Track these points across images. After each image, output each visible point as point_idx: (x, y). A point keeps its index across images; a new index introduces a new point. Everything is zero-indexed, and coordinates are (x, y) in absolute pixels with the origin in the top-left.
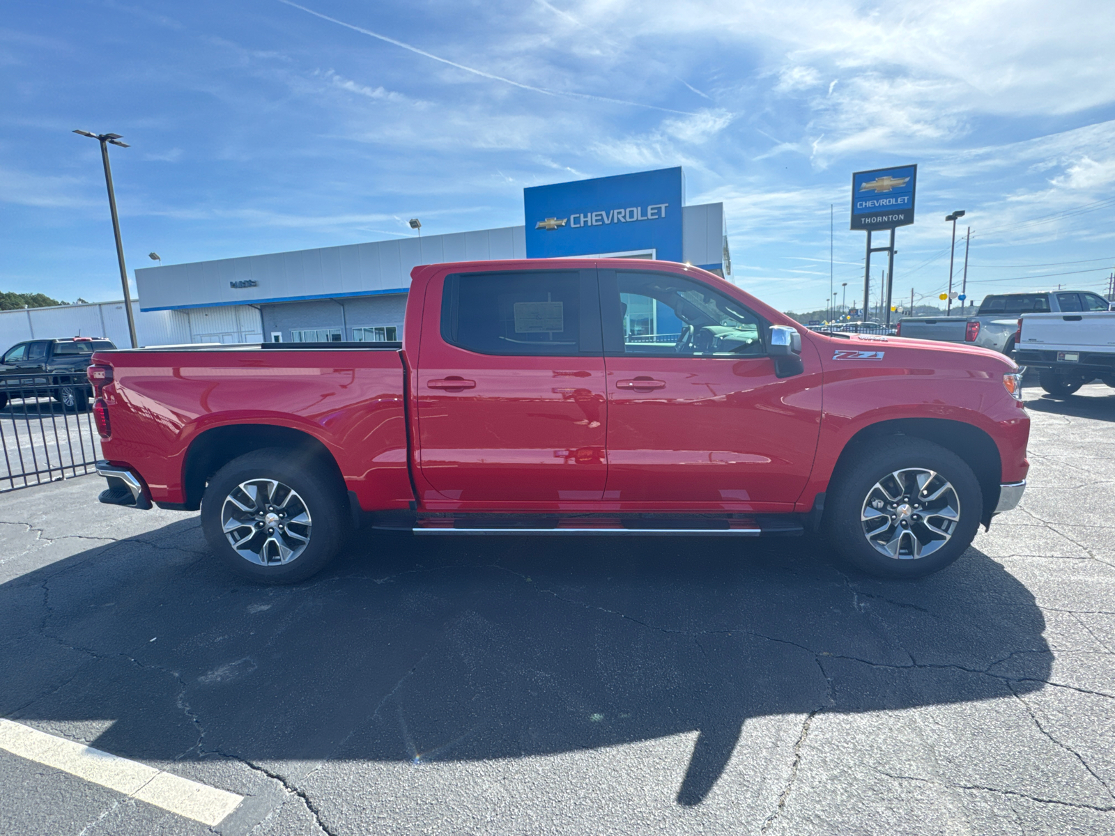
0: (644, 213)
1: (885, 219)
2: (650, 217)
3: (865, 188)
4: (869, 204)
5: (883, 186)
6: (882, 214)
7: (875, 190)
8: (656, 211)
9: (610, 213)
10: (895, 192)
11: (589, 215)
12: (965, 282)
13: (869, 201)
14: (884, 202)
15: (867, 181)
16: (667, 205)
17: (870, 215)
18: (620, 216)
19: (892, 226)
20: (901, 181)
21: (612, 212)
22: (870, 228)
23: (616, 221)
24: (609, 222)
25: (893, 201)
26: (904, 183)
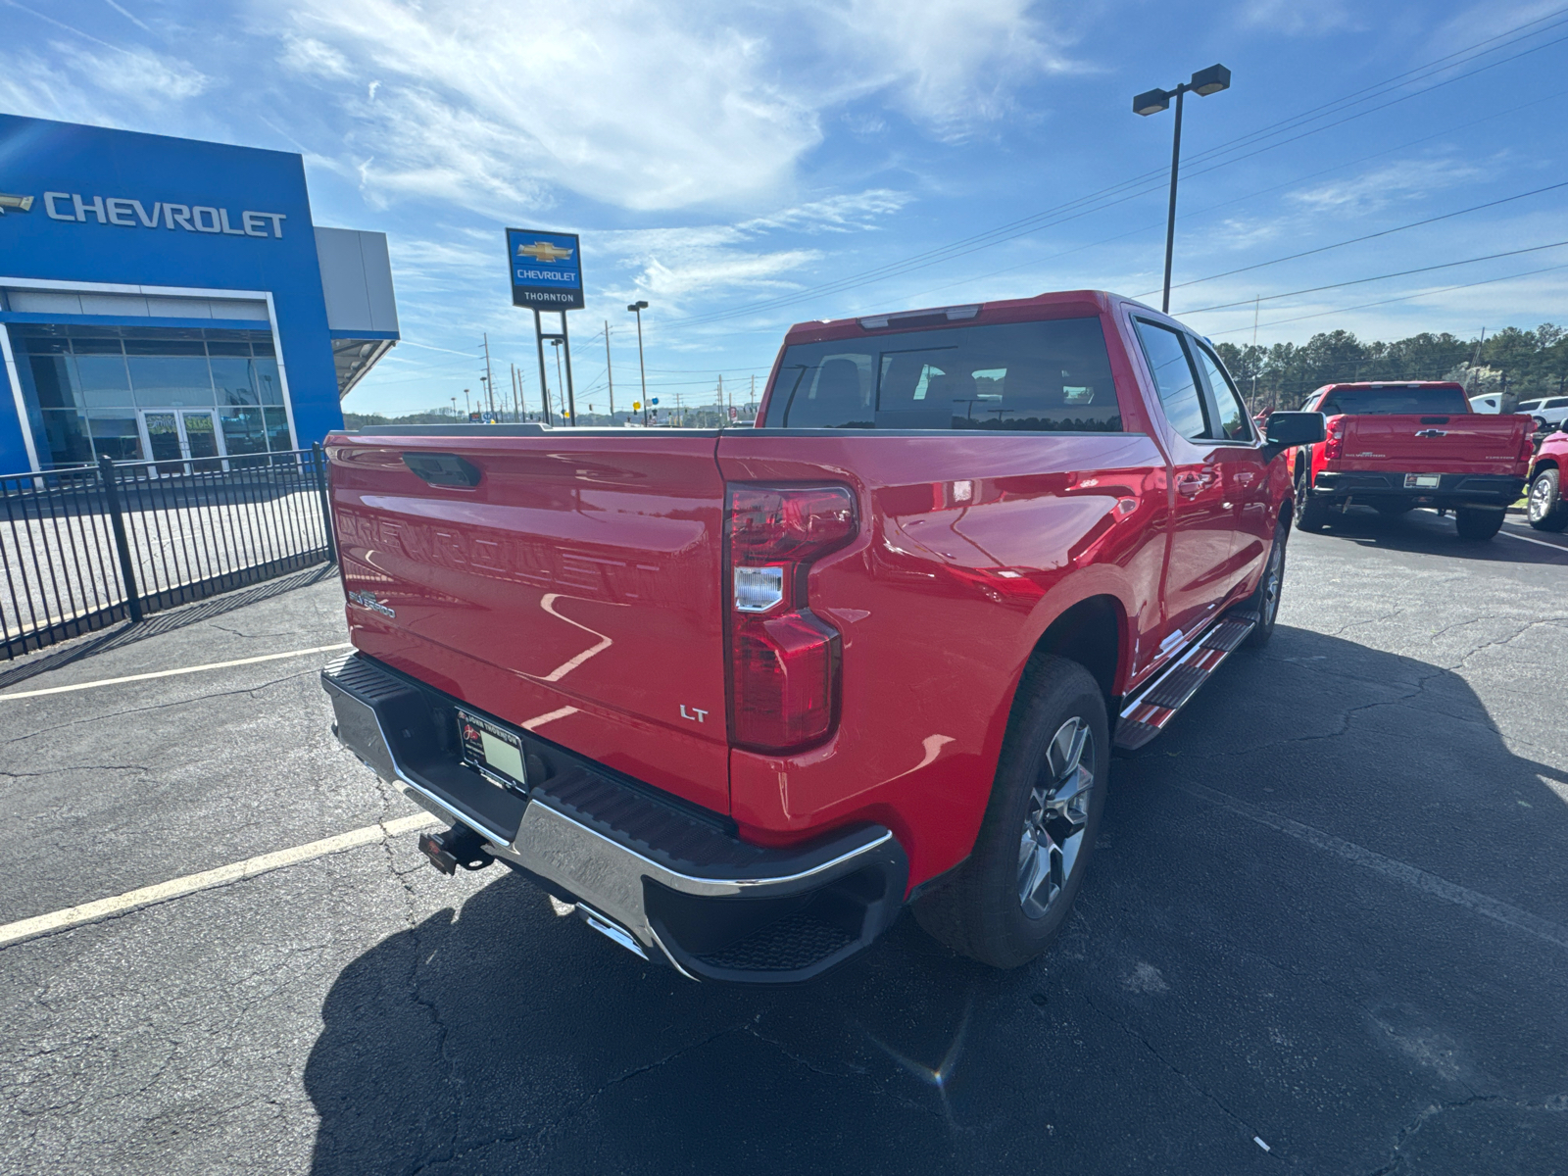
0: (236, 221)
1: (553, 297)
2: (249, 231)
3: (523, 252)
4: (531, 274)
5: (545, 254)
6: (550, 291)
7: (535, 257)
8: (262, 224)
9: (153, 207)
10: (558, 265)
11: (98, 200)
12: (611, 385)
13: (531, 270)
14: (548, 275)
15: (525, 244)
16: (284, 217)
17: (535, 290)
18: (178, 217)
19: (560, 307)
20: (564, 252)
21: (157, 205)
22: (538, 306)
23: (170, 225)
24: (154, 224)
25: (558, 276)
26: (568, 255)
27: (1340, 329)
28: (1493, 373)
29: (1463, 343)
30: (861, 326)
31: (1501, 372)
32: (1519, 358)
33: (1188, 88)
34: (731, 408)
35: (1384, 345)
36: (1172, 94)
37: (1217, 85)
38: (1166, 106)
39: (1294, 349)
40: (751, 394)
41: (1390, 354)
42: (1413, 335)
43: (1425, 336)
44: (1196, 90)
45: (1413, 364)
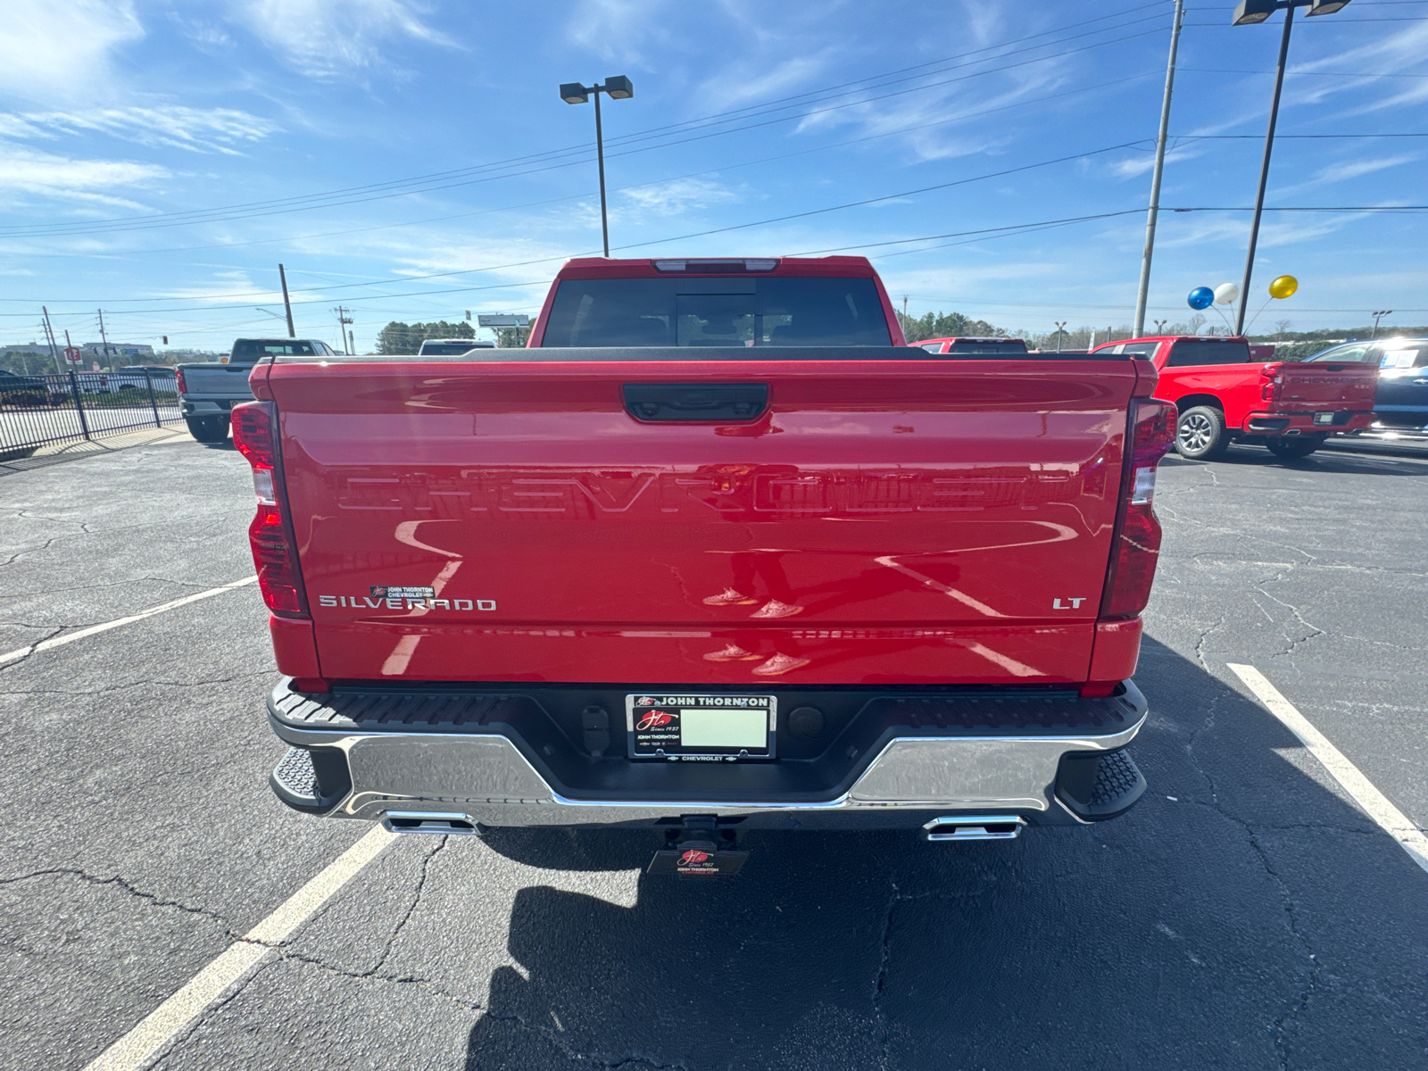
30: (655, 267)
33: (602, 89)
34: (70, 349)
36: (590, 90)
37: (624, 92)
38: (586, 100)
40: (102, 331)
44: (609, 92)
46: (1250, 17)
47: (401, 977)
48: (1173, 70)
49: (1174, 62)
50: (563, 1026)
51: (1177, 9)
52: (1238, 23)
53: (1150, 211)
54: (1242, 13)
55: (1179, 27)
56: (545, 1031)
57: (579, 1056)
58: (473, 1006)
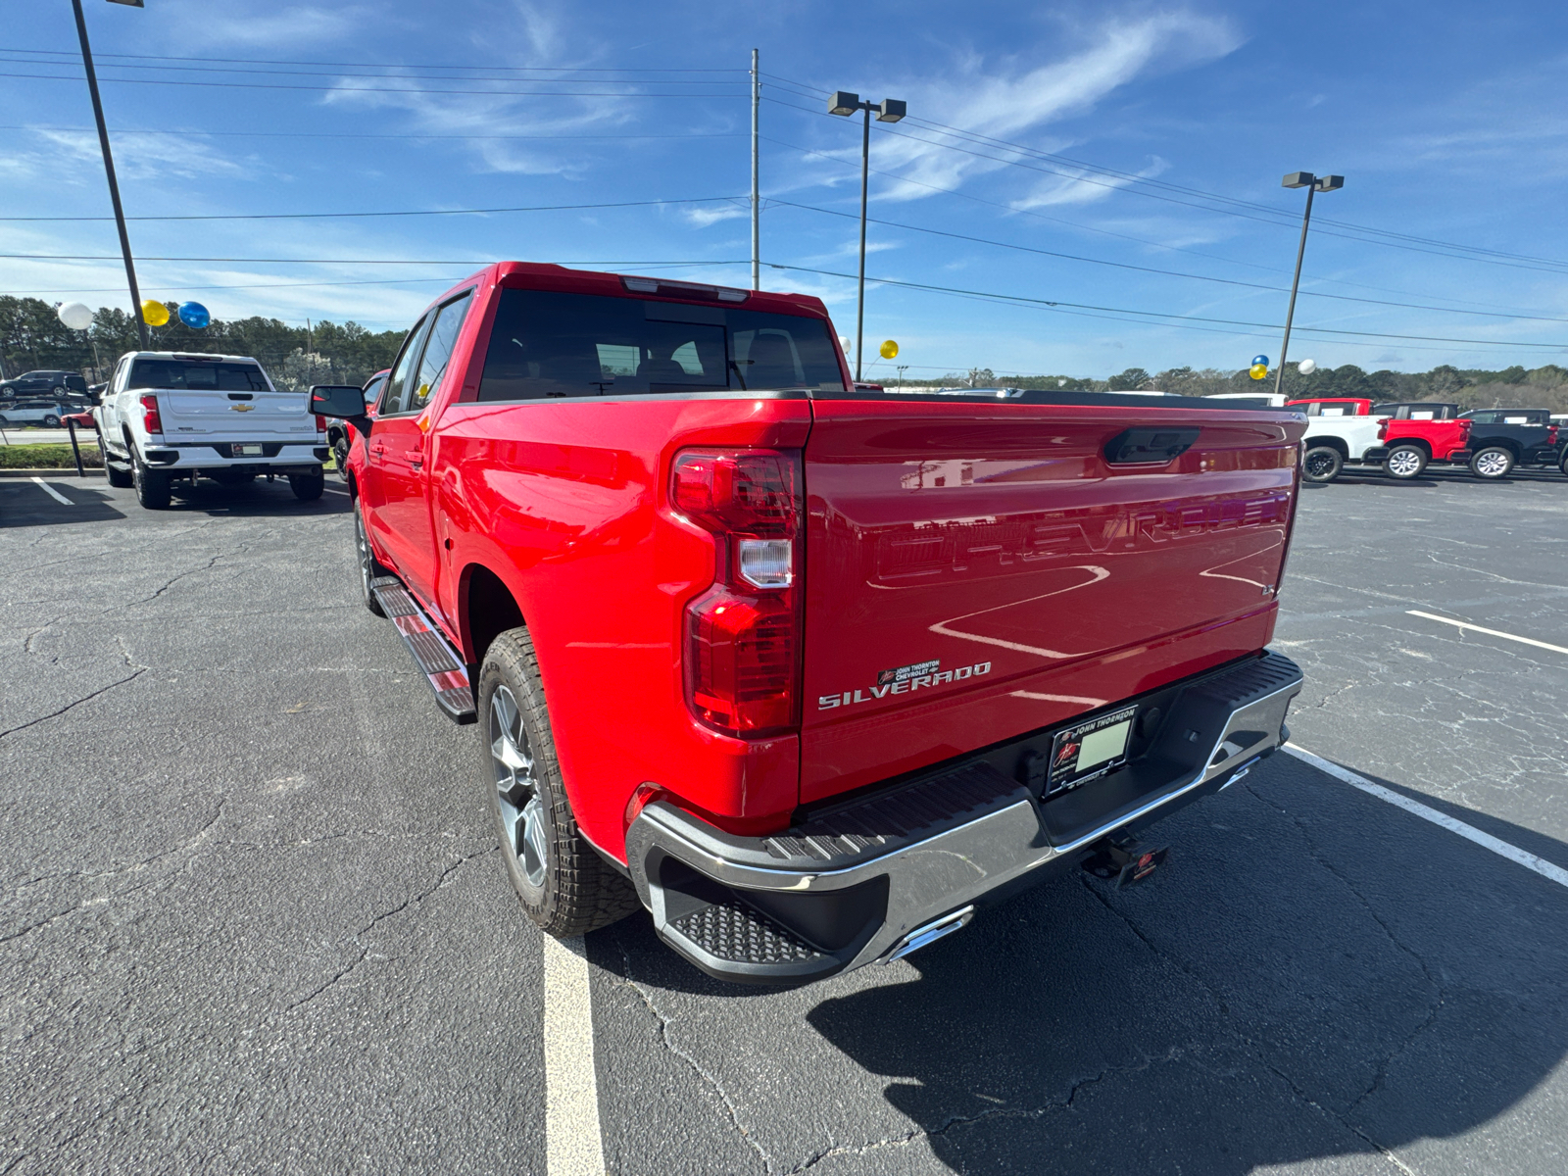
27: (172, 301)
28: (324, 360)
29: (291, 330)
30: (624, 285)
31: (329, 359)
32: (338, 349)
35: (222, 324)
39: (126, 316)
41: (231, 333)
42: (247, 317)
43: (256, 319)
45: (255, 345)
46: (840, 109)
47: (806, 1160)
48: (757, 137)
49: (756, 130)
50: (1001, 1099)
51: (753, 80)
52: (832, 112)
53: (753, 263)
54: (836, 105)
55: (757, 98)
56: (990, 1113)
57: (1040, 1112)
58: (907, 1137)
